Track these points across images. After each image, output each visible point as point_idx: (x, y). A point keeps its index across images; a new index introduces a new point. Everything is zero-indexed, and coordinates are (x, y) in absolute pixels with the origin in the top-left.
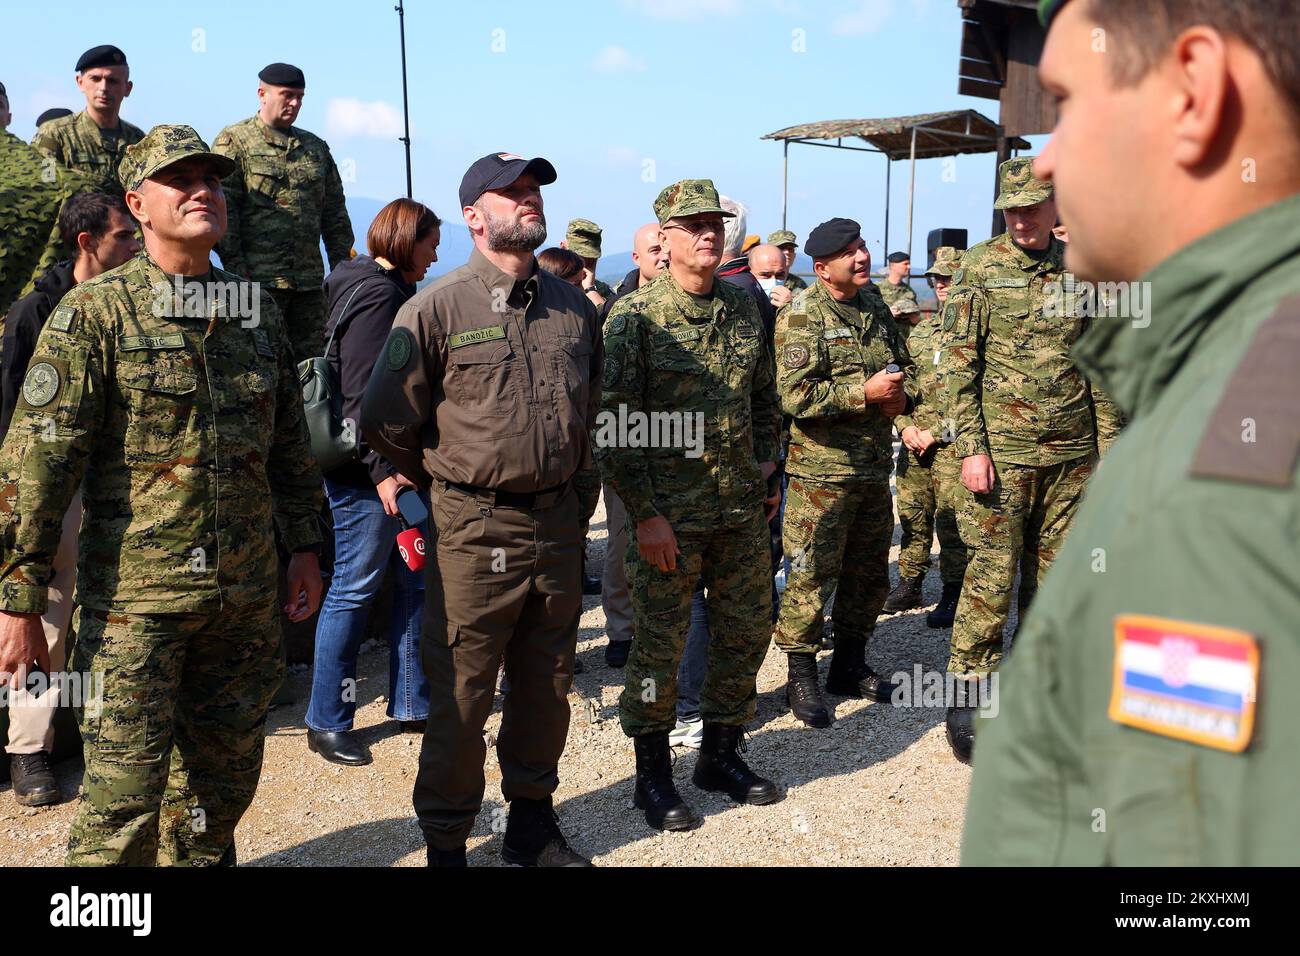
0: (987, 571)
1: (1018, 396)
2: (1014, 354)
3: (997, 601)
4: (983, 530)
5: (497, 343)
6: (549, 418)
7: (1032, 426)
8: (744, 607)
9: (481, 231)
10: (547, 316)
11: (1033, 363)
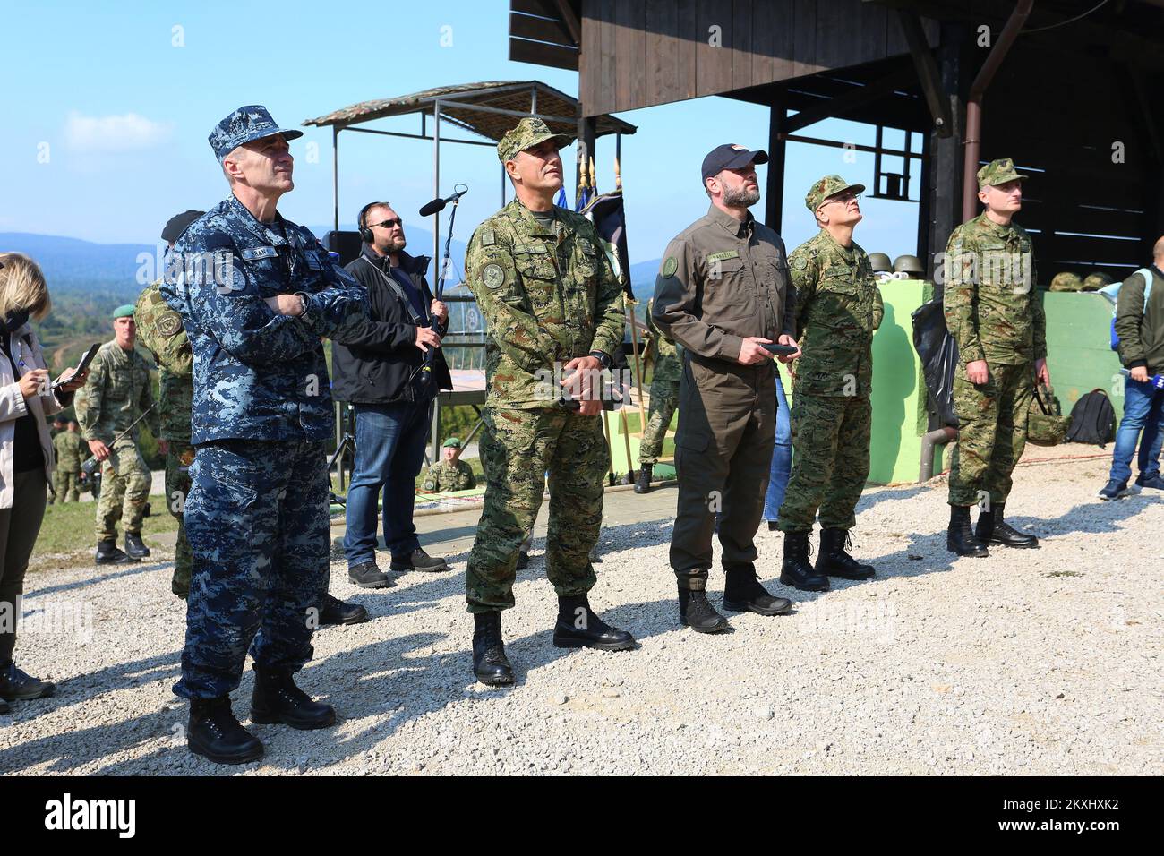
0: (981, 433)
1: (1003, 320)
2: (1000, 292)
3: (985, 453)
4: (982, 408)
5: (735, 260)
6: (767, 306)
7: (1011, 339)
8: (858, 450)
9: (718, 195)
10: (759, 244)
11: (1012, 298)
